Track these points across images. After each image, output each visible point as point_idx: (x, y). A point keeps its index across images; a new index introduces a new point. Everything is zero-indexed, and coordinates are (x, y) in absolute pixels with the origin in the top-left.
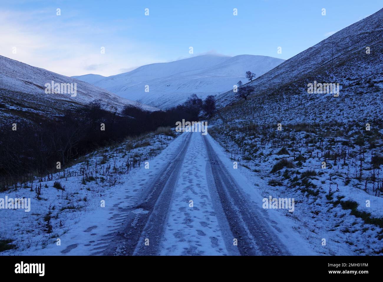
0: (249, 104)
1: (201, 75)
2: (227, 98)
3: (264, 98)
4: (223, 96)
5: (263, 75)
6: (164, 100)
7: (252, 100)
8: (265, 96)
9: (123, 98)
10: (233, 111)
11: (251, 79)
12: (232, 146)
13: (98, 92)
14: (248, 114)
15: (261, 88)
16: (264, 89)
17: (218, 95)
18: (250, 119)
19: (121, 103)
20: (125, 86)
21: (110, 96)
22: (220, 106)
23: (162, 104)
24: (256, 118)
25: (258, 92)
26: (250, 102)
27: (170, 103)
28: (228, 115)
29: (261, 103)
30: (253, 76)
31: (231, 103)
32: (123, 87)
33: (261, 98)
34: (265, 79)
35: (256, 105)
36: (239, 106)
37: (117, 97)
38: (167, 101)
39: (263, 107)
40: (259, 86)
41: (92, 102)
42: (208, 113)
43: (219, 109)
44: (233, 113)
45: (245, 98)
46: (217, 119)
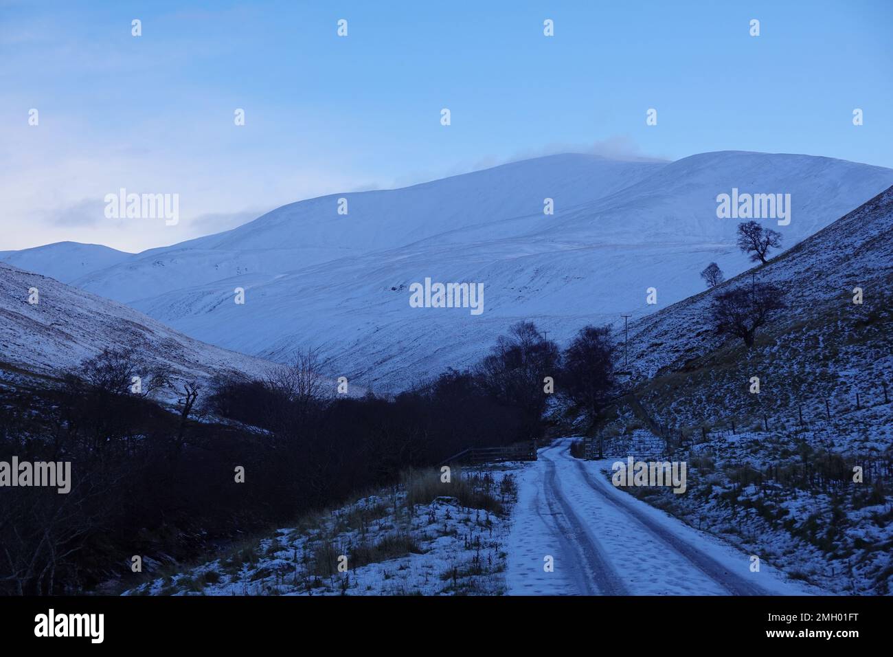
0: (771, 364)
1: (538, 241)
2: (663, 339)
3: (836, 333)
4: (642, 329)
5: (811, 238)
6: (379, 348)
7: (782, 346)
8: (836, 326)
9: (202, 345)
10: (701, 393)
11: (761, 257)
12: (791, 552)
13: (99, 318)
14: (769, 408)
15: (810, 294)
16: (822, 296)
17: (619, 325)
18: (784, 428)
19: (197, 364)
20: (210, 293)
21: (148, 335)
22: (630, 373)
23: (370, 369)
24: (812, 423)
25: (800, 310)
26: (773, 355)
27: (404, 360)
28: (678, 412)
29: (826, 358)
30: (768, 243)
31: (679, 359)
32: (203, 294)
33: (821, 338)
34: (825, 257)
35: (802, 365)
36: (725, 371)
37: (178, 339)
38: (392, 353)
39: (835, 376)
40: (802, 283)
41: (92, 363)
42: (580, 405)
43: (627, 384)
44: (699, 401)
45: (748, 336)
46: (630, 431)
